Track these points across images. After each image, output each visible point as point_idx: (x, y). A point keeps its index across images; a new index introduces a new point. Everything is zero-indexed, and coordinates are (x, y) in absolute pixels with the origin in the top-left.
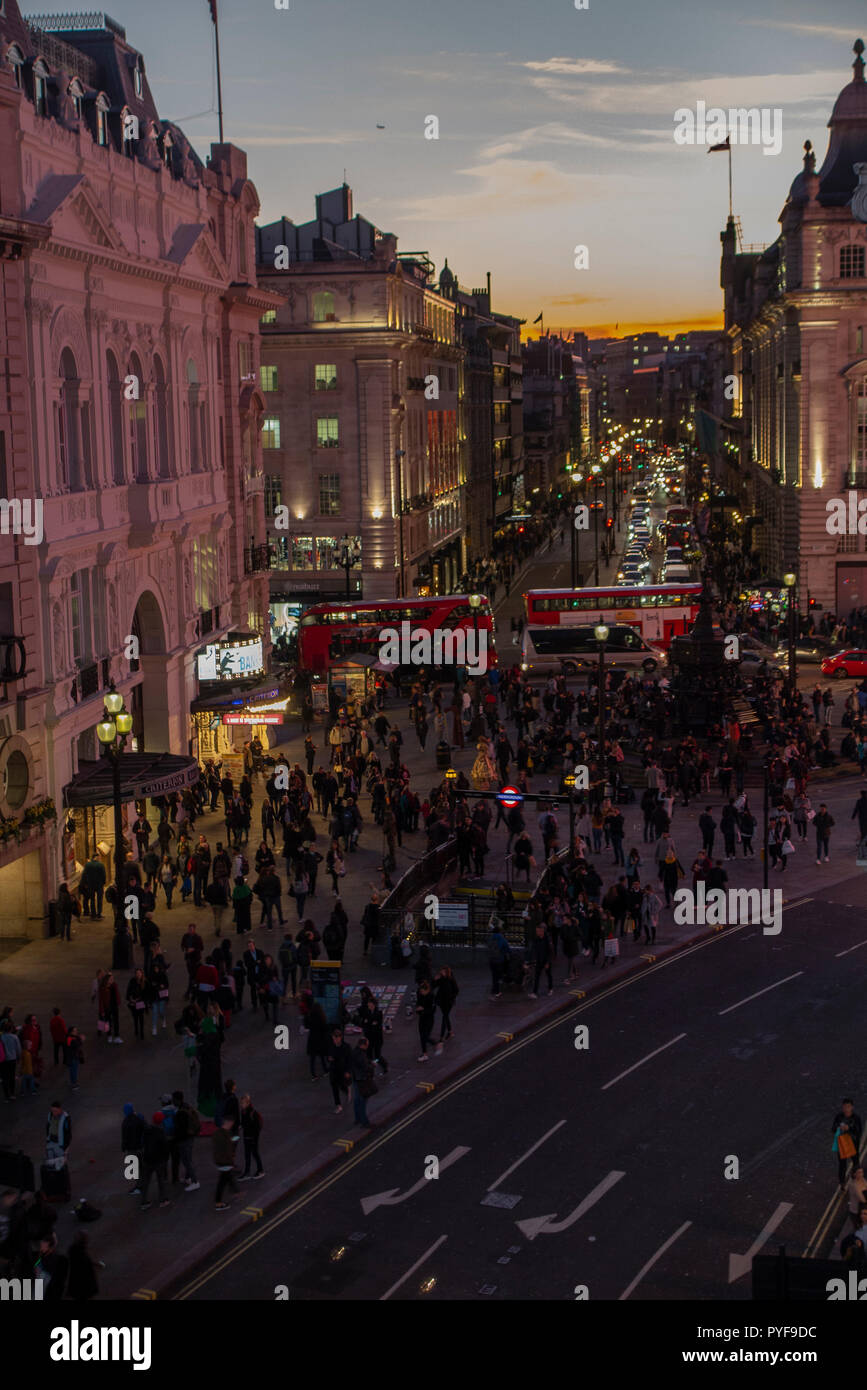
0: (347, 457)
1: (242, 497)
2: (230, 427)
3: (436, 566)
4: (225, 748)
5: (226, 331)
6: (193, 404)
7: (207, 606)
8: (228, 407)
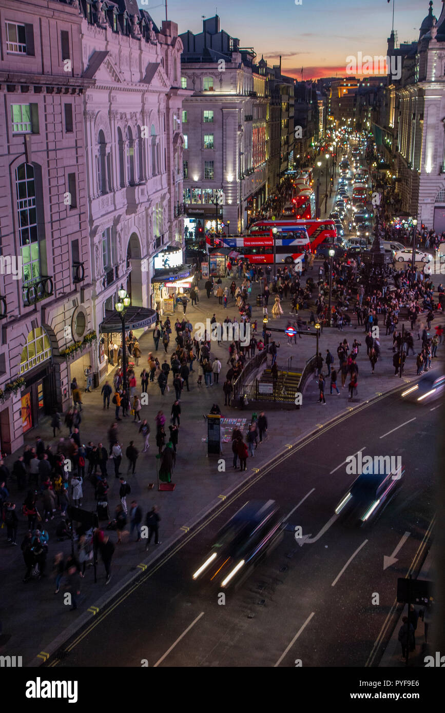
0: (217, 153)
1: (174, 184)
2: (169, 153)
3: (255, 200)
4: (166, 296)
5: (168, 109)
6: (154, 144)
7: (158, 235)
8: (168, 143)
